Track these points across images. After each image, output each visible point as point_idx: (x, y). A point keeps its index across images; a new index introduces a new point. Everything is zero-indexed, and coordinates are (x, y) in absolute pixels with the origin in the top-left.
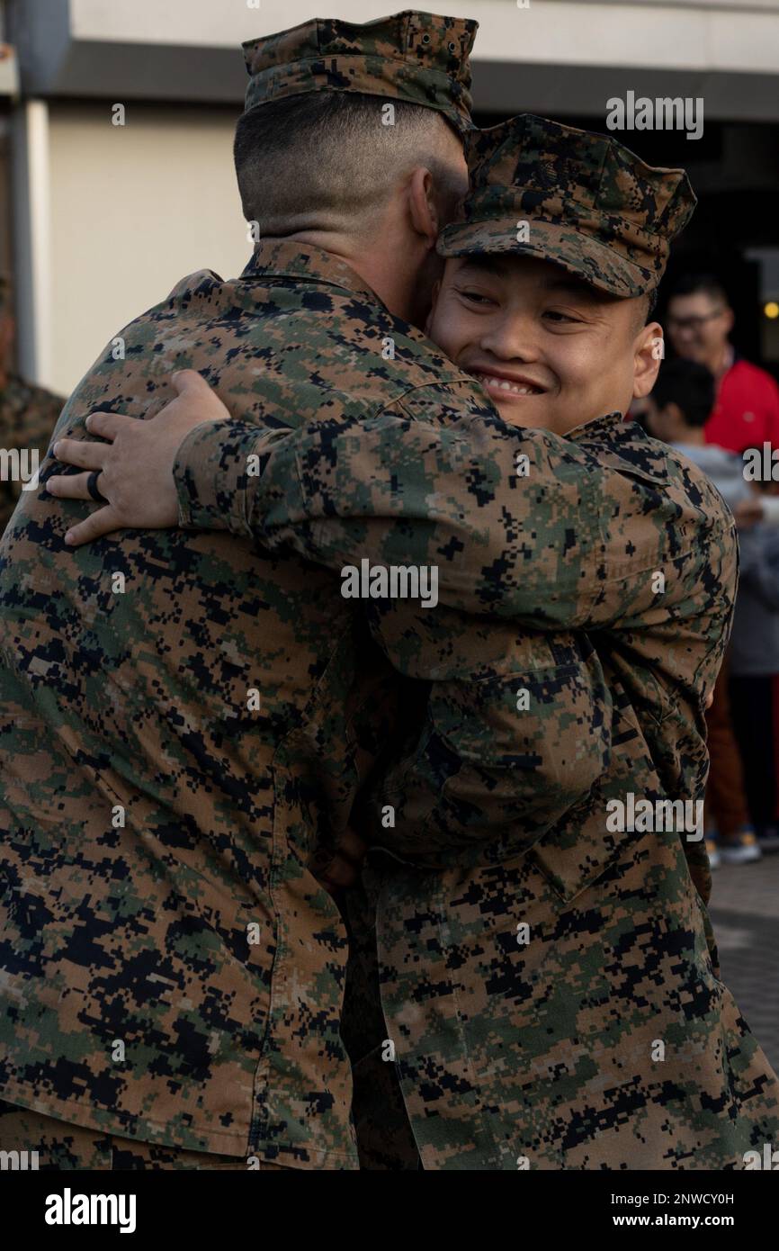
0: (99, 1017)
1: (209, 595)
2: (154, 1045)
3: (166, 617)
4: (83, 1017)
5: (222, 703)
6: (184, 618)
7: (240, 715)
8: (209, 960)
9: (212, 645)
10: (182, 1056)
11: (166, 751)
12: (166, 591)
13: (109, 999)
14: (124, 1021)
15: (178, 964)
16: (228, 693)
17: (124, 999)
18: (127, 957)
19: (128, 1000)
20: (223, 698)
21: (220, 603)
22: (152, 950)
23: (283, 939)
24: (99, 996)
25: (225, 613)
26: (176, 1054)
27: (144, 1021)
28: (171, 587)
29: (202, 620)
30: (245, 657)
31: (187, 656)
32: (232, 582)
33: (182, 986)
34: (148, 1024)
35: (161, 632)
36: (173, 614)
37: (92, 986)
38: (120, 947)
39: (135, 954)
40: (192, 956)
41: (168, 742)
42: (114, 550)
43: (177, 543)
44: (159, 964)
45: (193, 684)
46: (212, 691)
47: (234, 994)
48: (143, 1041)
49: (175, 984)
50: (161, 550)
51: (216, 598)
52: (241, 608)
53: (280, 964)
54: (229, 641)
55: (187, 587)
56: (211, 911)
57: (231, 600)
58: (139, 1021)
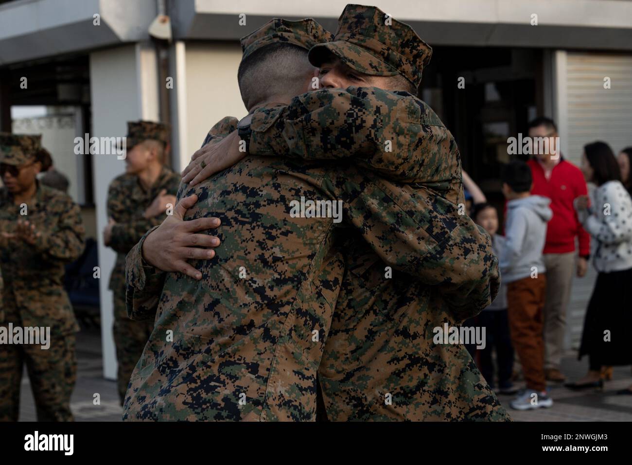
0: (191, 402)
1: (267, 230)
2: (215, 408)
3: (248, 240)
4: (185, 403)
5: (274, 272)
6: (255, 240)
7: (281, 277)
8: (236, 375)
9: (268, 250)
10: (227, 411)
11: (247, 295)
12: (247, 230)
13: (195, 395)
14: (201, 401)
15: (223, 377)
16: (276, 268)
17: (201, 393)
18: (202, 379)
19: (202, 393)
20: (274, 270)
21: (271, 233)
22: (212, 375)
23: (274, 365)
24: (191, 394)
25: (274, 236)
26: (224, 411)
27: (209, 400)
28: (250, 228)
29: (264, 240)
30: (283, 253)
31: (258, 255)
32: (277, 224)
33: (224, 386)
34: (211, 401)
35: (246, 246)
36: (251, 238)
37: (188, 392)
38: (200, 374)
39: (205, 377)
40: (229, 373)
41: (248, 292)
42: (223, 216)
43: (252, 211)
44: (215, 378)
45: (261, 266)
46: (269, 268)
47: (248, 387)
48: (210, 407)
49: (222, 385)
50: (245, 214)
51: (269, 231)
52: (281, 234)
53: (272, 375)
54: (276, 247)
55: (257, 227)
56: (242, 357)
57: (277, 231)
58: (207, 400)
